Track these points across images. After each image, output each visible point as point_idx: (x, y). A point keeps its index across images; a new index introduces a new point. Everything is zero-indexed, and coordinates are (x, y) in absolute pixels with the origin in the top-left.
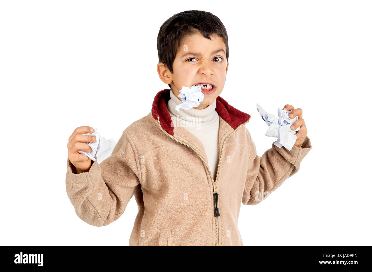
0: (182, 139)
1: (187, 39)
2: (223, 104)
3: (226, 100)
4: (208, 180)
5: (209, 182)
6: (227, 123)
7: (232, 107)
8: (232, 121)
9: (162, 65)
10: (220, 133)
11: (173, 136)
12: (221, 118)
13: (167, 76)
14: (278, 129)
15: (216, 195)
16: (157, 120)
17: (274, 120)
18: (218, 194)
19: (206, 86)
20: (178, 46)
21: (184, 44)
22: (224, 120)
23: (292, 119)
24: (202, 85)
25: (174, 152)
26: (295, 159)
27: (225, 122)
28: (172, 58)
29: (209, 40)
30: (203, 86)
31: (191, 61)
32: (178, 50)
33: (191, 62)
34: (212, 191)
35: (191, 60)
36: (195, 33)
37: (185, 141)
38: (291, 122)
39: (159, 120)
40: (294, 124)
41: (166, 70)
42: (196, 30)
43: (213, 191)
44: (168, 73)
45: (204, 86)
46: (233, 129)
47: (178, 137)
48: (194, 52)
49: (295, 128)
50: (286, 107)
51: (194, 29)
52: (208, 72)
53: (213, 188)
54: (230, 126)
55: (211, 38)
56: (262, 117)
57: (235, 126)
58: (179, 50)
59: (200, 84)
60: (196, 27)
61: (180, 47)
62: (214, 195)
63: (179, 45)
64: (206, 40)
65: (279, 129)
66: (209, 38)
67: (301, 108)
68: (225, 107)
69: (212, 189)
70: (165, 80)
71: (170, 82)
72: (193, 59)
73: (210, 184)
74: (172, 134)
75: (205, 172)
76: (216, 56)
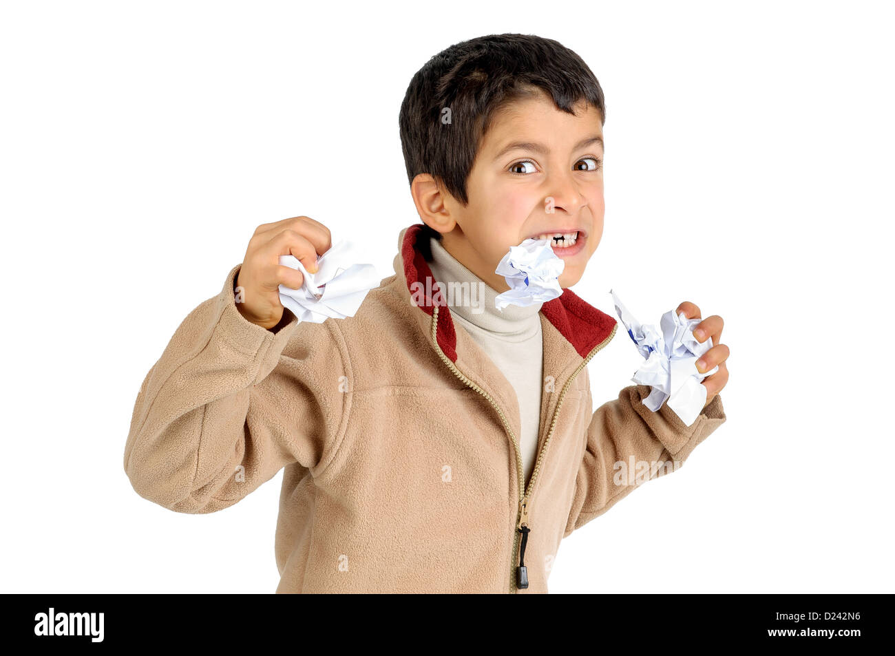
0: (474, 376)
4: (510, 490)
5: (510, 496)
6: (564, 339)
8: (574, 331)
9: (429, 181)
10: (546, 365)
11: (454, 362)
12: (548, 322)
13: (442, 207)
14: (667, 369)
15: (523, 532)
16: (432, 314)
17: (657, 343)
18: (529, 530)
19: (563, 238)
20: (481, 131)
21: (497, 123)
23: (700, 343)
24: (551, 237)
25: (445, 407)
26: (683, 441)
27: (559, 334)
28: (465, 166)
29: (570, 116)
30: (554, 238)
31: (519, 171)
32: (481, 143)
33: (520, 176)
34: (515, 519)
35: (518, 168)
36: (533, 95)
37: (480, 381)
38: (699, 350)
40: (704, 358)
41: (438, 194)
42: (536, 89)
43: (519, 520)
44: (450, 202)
45: (556, 239)
46: (581, 359)
47: (465, 367)
49: (707, 367)
50: (683, 307)
51: (527, 88)
52: (572, 202)
53: (520, 512)
54: (573, 349)
55: (575, 111)
56: (630, 333)
57: (584, 348)
58: (484, 143)
59: (547, 234)
60: (536, 82)
61: (486, 135)
62: (518, 531)
63: (485, 130)
64: (561, 116)
65: (669, 368)
66: (569, 111)
67: (720, 315)
69: (515, 514)
70: (435, 222)
71: (450, 227)
72: (524, 164)
73: (514, 502)
74: (453, 358)
75: (507, 468)
76: (584, 157)
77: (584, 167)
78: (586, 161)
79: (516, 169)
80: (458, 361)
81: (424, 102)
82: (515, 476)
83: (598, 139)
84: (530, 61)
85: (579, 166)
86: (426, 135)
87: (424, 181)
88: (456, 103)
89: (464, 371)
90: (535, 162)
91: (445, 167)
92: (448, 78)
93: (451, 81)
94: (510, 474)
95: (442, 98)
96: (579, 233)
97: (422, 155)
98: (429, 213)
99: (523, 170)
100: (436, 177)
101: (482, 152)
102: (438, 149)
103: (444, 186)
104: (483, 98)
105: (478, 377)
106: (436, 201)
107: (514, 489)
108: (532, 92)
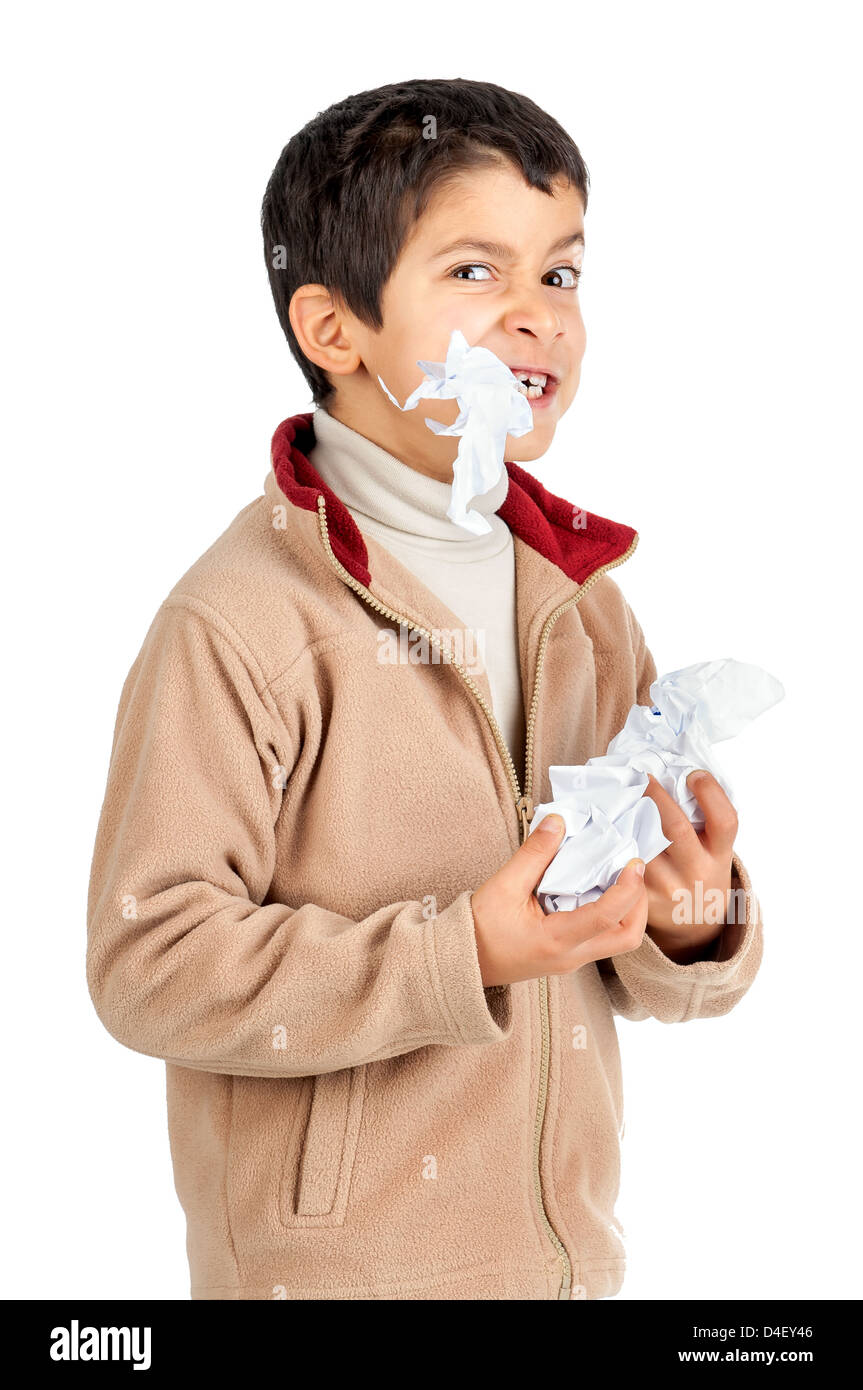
0: (400, 605)
1: (457, 189)
2: (522, 487)
3: (532, 475)
4: (497, 787)
5: (500, 798)
6: (545, 561)
7: (561, 500)
8: (566, 550)
9: (320, 296)
10: (519, 601)
11: (367, 586)
12: (520, 542)
13: (337, 335)
16: (316, 509)
19: (528, 382)
20: (412, 214)
21: (441, 204)
22: (534, 548)
27: (537, 556)
29: (543, 196)
31: (465, 276)
32: (412, 230)
33: (464, 282)
34: (515, 833)
35: (464, 272)
36: (492, 162)
37: (412, 613)
39: (322, 510)
41: (332, 315)
42: (496, 153)
43: (520, 835)
44: (352, 327)
46: (574, 585)
47: (386, 595)
48: (486, 238)
53: (519, 821)
54: (561, 573)
55: (553, 190)
57: (580, 572)
58: (416, 231)
60: (496, 143)
61: (420, 220)
63: (418, 213)
64: (533, 195)
66: (545, 188)
68: (530, 501)
69: (515, 825)
70: (328, 358)
71: (352, 365)
72: (473, 269)
73: (507, 805)
74: (365, 580)
75: (481, 754)
76: (555, 266)
77: (556, 281)
78: (560, 272)
79: (460, 275)
80: (373, 584)
81: (312, 173)
82: (497, 761)
83: (578, 237)
84: (486, 110)
85: (549, 279)
86: (318, 223)
87: (311, 295)
88: (371, 171)
89: (384, 599)
90: (492, 268)
91: (347, 270)
92: (355, 132)
93: (363, 136)
94: (489, 762)
95: (347, 163)
96: (550, 378)
97: (311, 253)
98: (317, 346)
99: (471, 275)
100: (333, 289)
101: (412, 245)
102: (336, 245)
103: (344, 302)
104: (415, 163)
105: (408, 608)
106: (326, 329)
107: (502, 784)
108: (490, 156)
